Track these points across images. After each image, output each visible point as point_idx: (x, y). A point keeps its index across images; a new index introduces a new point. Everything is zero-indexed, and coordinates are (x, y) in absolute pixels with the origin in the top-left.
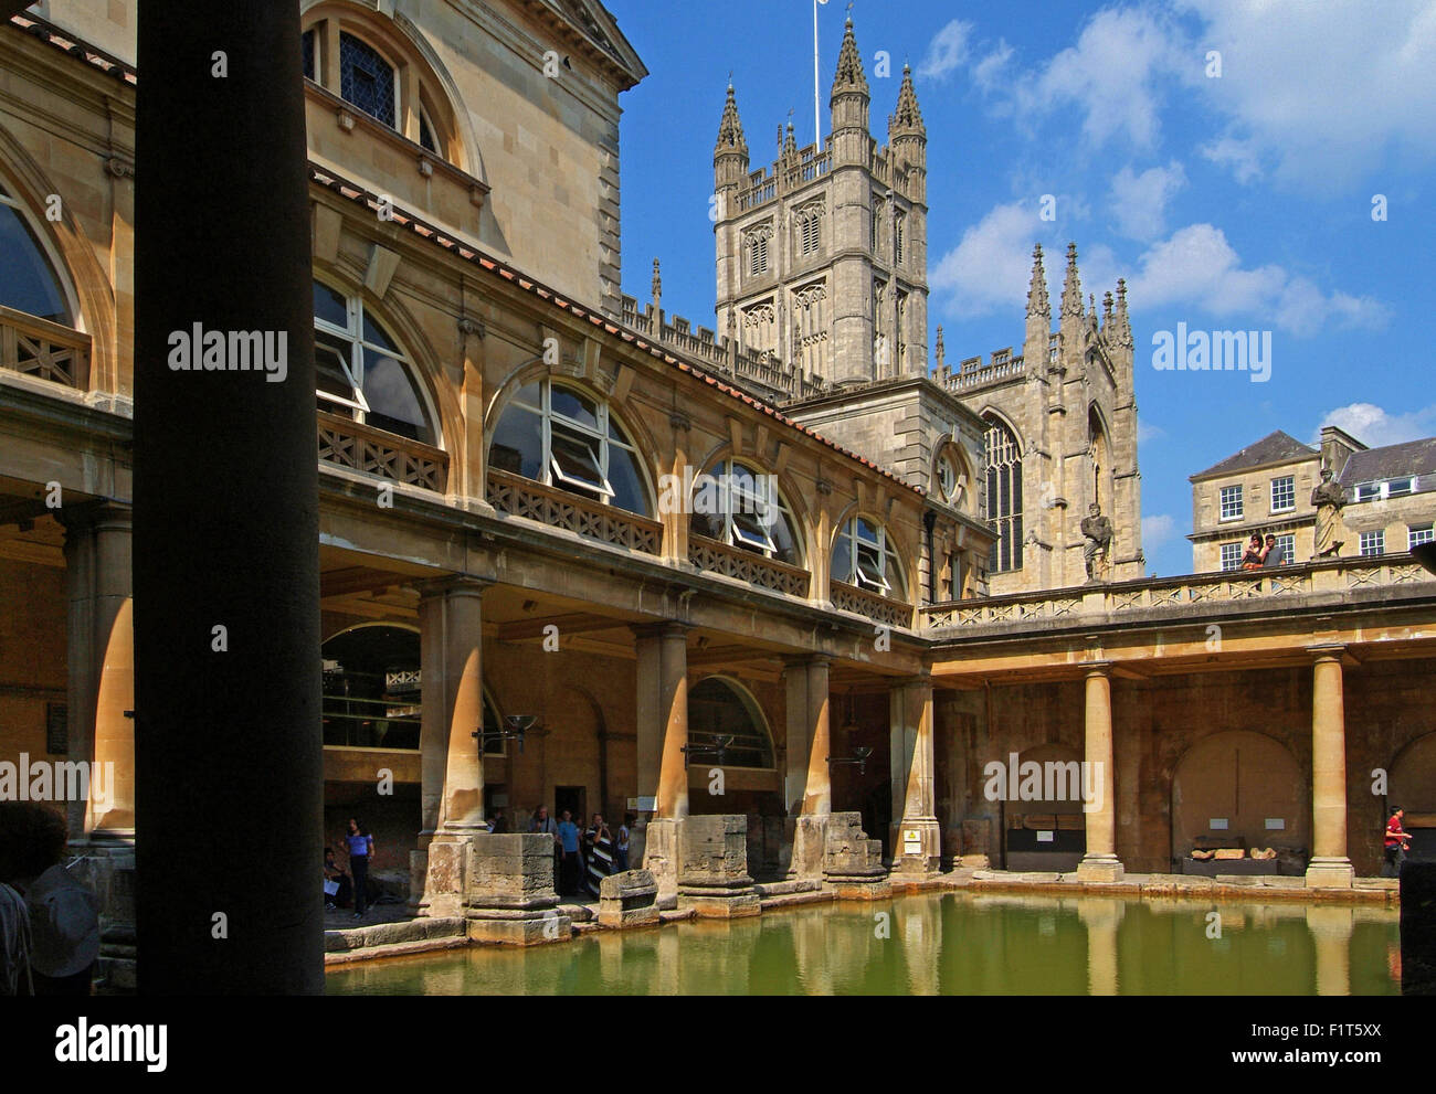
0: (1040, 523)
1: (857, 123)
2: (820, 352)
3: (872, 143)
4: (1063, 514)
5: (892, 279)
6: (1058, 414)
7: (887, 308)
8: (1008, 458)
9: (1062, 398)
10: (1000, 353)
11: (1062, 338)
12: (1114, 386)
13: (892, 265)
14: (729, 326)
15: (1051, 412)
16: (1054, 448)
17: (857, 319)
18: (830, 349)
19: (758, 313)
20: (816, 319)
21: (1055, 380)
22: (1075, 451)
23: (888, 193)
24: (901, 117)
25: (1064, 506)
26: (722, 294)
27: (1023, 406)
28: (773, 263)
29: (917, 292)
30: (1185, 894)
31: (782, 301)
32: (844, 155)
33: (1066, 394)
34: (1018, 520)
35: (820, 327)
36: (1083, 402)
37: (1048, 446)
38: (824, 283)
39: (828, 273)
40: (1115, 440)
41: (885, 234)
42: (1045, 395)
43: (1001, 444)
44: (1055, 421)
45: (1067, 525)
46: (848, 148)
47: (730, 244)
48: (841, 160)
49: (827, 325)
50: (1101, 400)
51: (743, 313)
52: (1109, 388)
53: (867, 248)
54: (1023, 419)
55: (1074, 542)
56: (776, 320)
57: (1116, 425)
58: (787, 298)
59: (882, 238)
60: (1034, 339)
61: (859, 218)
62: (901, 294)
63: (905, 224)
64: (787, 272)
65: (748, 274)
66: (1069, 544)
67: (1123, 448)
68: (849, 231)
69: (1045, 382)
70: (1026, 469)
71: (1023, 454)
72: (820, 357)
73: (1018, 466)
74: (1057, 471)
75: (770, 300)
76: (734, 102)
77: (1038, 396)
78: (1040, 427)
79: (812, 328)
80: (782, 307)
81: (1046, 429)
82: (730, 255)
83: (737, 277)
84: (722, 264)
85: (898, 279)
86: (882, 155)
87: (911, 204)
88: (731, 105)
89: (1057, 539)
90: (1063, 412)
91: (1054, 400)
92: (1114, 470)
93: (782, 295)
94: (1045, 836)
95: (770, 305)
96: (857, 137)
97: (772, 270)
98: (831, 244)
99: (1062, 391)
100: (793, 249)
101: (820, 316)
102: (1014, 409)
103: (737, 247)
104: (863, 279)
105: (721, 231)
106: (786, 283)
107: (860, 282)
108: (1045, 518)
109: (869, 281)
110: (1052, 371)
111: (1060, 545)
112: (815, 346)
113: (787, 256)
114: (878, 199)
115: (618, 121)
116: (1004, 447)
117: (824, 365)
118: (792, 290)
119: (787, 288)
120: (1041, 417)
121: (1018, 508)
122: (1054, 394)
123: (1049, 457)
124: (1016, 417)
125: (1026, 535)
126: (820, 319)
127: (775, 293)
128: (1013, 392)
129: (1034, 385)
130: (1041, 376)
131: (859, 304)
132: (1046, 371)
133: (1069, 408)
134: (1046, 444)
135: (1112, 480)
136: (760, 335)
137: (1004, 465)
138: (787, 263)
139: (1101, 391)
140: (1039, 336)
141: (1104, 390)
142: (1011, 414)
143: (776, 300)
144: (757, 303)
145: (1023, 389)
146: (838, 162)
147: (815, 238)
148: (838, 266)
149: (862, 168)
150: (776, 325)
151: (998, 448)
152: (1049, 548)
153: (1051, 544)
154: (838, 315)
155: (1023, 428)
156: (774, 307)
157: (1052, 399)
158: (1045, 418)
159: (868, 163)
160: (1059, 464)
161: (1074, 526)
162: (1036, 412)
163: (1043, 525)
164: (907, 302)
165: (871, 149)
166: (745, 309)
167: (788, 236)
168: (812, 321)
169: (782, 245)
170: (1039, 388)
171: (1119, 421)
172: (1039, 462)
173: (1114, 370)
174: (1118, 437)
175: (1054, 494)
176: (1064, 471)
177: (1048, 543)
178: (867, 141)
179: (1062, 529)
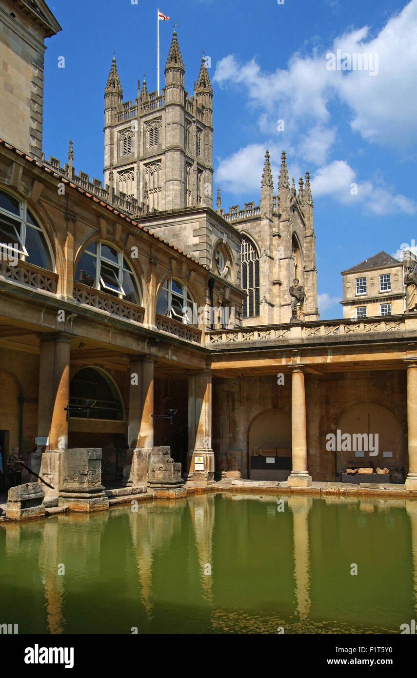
0: (268, 292)
1: (178, 83)
2: (158, 197)
3: (186, 94)
4: (279, 289)
5: (195, 163)
6: (277, 237)
7: (193, 178)
8: (253, 258)
9: (279, 229)
10: (248, 205)
11: (279, 199)
12: (304, 225)
13: (195, 156)
14: (110, 179)
15: (274, 236)
16: (276, 255)
17: (177, 182)
18: (163, 196)
19: (126, 175)
20: (156, 180)
21: (276, 220)
22: (286, 257)
23: (194, 119)
24: (201, 83)
26: (107, 163)
27: (260, 232)
28: (134, 150)
29: (208, 171)
30: (344, 494)
31: (139, 169)
32: (171, 99)
33: (281, 227)
34: (258, 290)
35: (158, 185)
36: (289, 232)
37: (272, 253)
38: (161, 162)
39: (162, 157)
40: (305, 252)
41: (192, 140)
42: (271, 227)
43: (249, 251)
44: (275, 240)
45: (282, 294)
46: (173, 95)
47: (112, 138)
48: (170, 101)
49: (162, 184)
50: (297, 231)
51: (118, 174)
52: (302, 226)
53: (182, 146)
54: (260, 238)
55: (285, 303)
56: (135, 179)
57: (305, 245)
58: (141, 168)
59: (190, 142)
60: (265, 198)
61: (179, 131)
62: (200, 171)
63: (202, 136)
64: (141, 155)
65: (121, 154)
66: (283, 304)
67: (308, 257)
68: (174, 136)
69: (271, 221)
70: (261, 264)
71: (260, 257)
72: (158, 201)
73: (257, 262)
74: (277, 266)
75: (132, 169)
76: (116, 67)
77: (267, 227)
78: (268, 243)
79: (154, 185)
80: (139, 173)
81: (271, 244)
82: (112, 144)
83: (115, 155)
84: (107, 148)
85: (198, 163)
86: (191, 100)
87: (205, 127)
88: (114, 68)
89: (277, 301)
90: (279, 236)
92: (304, 268)
93: (138, 166)
94: (270, 460)
95: (132, 172)
96: (178, 90)
97: (134, 153)
98: (164, 142)
99: (279, 226)
100: (144, 143)
101: (158, 179)
102: (255, 233)
103: (115, 140)
104: (180, 161)
105: (108, 131)
106: (141, 160)
107: (179, 163)
108: (270, 290)
109: (183, 163)
110: (274, 215)
111: (278, 304)
112: (156, 195)
113: (142, 147)
114: (189, 123)
115: (44, 53)
116: (251, 252)
117: (160, 205)
118: (144, 164)
119: (141, 163)
120: (268, 238)
121: (258, 284)
122: (275, 227)
123: (273, 259)
124: (256, 238)
125: (261, 298)
126: (158, 180)
127: (135, 165)
128: (255, 225)
129: (265, 222)
130: (269, 217)
131: (178, 174)
132: (271, 215)
133: (283, 235)
134: (271, 252)
135: (304, 272)
136: (127, 186)
137: (251, 261)
138: (141, 150)
139: (298, 227)
140: (268, 197)
141: (299, 227)
142: (254, 236)
143: (135, 169)
144: (126, 170)
145: (260, 223)
146: (168, 101)
147: (156, 139)
148: (168, 154)
149: (180, 106)
150: (135, 183)
151: (247, 253)
152: (273, 306)
153: (274, 303)
154: (168, 179)
155: (260, 243)
156: (135, 173)
157: (274, 229)
158: (271, 239)
159: (183, 104)
160: (278, 262)
161: (285, 294)
162: (267, 236)
163: (270, 293)
164: (203, 176)
165: (185, 96)
166: (119, 173)
167: (142, 136)
168: (154, 181)
169: (139, 141)
170: (267, 223)
171: (307, 243)
172: (268, 261)
173: (304, 217)
174: (306, 251)
175: (275, 278)
176: (280, 266)
177: (272, 303)
178: (183, 93)
179: (279, 296)
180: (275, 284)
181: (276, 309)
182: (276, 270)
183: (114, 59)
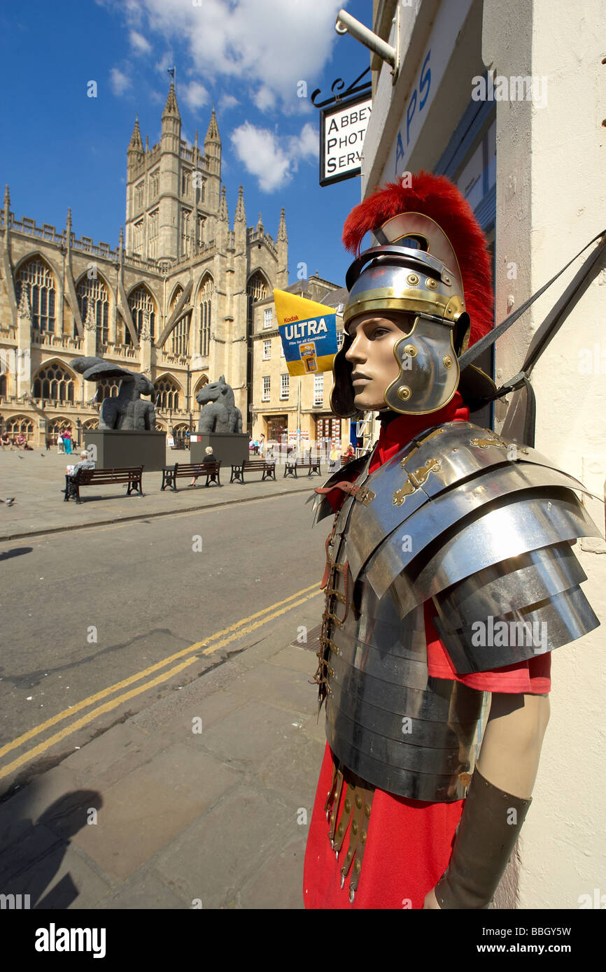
0: (216, 328)
1: (171, 132)
3: (183, 143)
4: (231, 325)
5: (195, 209)
6: (230, 272)
7: (192, 223)
9: (232, 264)
10: (212, 242)
11: (234, 234)
12: (277, 261)
13: (195, 203)
15: (227, 272)
16: (228, 291)
17: (170, 227)
21: (229, 255)
22: (237, 293)
23: (193, 168)
25: (231, 320)
26: (128, 217)
28: (144, 202)
29: (212, 217)
31: (146, 220)
32: (165, 147)
33: (234, 262)
35: (156, 232)
37: (224, 289)
38: (158, 210)
39: (158, 206)
41: (192, 188)
42: (222, 262)
44: (228, 276)
45: (232, 330)
46: (167, 144)
47: (131, 194)
48: (163, 150)
49: (159, 231)
50: (265, 267)
51: (134, 226)
52: (273, 262)
53: (175, 193)
55: (238, 339)
56: (144, 229)
57: (279, 281)
59: (188, 189)
60: (219, 233)
61: (170, 178)
62: (202, 218)
63: (206, 184)
64: (147, 206)
65: (137, 208)
68: (169, 184)
69: (224, 257)
74: (228, 302)
75: (143, 220)
77: (219, 263)
78: (219, 279)
80: (145, 224)
81: (223, 280)
82: (131, 199)
83: (133, 209)
84: (128, 203)
85: (198, 210)
86: (190, 149)
87: (210, 175)
89: (227, 338)
90: (233, 272)
91: (228, 265)
93: (146, 217)
96: (172, 139)
97: (143, 205)
98: (161, 191)
99: (232, 261)
100: (150, 194)
103: (133, 195)
104: (173, 208)
105: (128, 188)
106: (147, 211)
107: (170, 209)
108: (221, 327)
109: (176, 209)
110: (228, 250)
111: (229, 340)
113: (149, 198)
114: (185, 170)
119: (148, 214)
120: (219, 274)
122: (228, 262)
123: (225, 295)
125: (211, 335)
126: (157, 228)
127: (144, 216)
129: (217, 258)
130: (221, 252)
131: (169, 220)
132: (224, 251)
133: (236, 270)
138: (148, 201)
139: (266, 263)
141: (269, 263)
144: (139, 222)
149: (174, 154)
154: (161, 225)
158: (222, 275)
159: (178, 152)
160: (229, 298)
162: (218, 272)
163: (220, 330)
164: (206, 222)
166: (136, 225)
167: (149, 189)
168: (155, 229)
169: (147, 193)
170: (219, 259)
172: (217, 297)
173: (277, 253)
175: (227, 314)
176: (232, 302)
177: (221, 339)
178: (178, 142)
179: (230, 333)
180: (226, 320)
181: (227, 345)
182: (228, 306)
183: (137, 120)
